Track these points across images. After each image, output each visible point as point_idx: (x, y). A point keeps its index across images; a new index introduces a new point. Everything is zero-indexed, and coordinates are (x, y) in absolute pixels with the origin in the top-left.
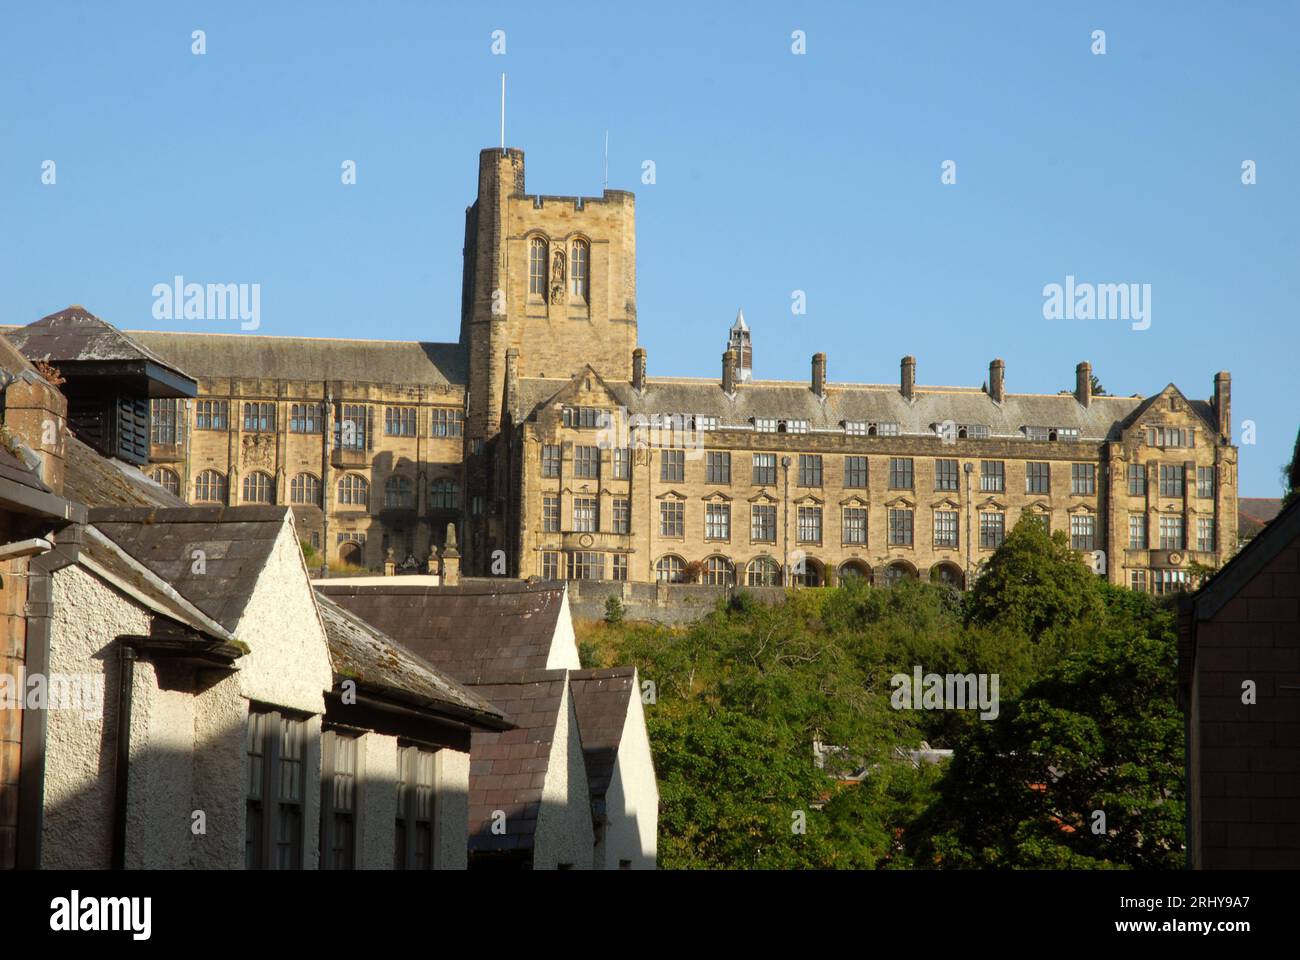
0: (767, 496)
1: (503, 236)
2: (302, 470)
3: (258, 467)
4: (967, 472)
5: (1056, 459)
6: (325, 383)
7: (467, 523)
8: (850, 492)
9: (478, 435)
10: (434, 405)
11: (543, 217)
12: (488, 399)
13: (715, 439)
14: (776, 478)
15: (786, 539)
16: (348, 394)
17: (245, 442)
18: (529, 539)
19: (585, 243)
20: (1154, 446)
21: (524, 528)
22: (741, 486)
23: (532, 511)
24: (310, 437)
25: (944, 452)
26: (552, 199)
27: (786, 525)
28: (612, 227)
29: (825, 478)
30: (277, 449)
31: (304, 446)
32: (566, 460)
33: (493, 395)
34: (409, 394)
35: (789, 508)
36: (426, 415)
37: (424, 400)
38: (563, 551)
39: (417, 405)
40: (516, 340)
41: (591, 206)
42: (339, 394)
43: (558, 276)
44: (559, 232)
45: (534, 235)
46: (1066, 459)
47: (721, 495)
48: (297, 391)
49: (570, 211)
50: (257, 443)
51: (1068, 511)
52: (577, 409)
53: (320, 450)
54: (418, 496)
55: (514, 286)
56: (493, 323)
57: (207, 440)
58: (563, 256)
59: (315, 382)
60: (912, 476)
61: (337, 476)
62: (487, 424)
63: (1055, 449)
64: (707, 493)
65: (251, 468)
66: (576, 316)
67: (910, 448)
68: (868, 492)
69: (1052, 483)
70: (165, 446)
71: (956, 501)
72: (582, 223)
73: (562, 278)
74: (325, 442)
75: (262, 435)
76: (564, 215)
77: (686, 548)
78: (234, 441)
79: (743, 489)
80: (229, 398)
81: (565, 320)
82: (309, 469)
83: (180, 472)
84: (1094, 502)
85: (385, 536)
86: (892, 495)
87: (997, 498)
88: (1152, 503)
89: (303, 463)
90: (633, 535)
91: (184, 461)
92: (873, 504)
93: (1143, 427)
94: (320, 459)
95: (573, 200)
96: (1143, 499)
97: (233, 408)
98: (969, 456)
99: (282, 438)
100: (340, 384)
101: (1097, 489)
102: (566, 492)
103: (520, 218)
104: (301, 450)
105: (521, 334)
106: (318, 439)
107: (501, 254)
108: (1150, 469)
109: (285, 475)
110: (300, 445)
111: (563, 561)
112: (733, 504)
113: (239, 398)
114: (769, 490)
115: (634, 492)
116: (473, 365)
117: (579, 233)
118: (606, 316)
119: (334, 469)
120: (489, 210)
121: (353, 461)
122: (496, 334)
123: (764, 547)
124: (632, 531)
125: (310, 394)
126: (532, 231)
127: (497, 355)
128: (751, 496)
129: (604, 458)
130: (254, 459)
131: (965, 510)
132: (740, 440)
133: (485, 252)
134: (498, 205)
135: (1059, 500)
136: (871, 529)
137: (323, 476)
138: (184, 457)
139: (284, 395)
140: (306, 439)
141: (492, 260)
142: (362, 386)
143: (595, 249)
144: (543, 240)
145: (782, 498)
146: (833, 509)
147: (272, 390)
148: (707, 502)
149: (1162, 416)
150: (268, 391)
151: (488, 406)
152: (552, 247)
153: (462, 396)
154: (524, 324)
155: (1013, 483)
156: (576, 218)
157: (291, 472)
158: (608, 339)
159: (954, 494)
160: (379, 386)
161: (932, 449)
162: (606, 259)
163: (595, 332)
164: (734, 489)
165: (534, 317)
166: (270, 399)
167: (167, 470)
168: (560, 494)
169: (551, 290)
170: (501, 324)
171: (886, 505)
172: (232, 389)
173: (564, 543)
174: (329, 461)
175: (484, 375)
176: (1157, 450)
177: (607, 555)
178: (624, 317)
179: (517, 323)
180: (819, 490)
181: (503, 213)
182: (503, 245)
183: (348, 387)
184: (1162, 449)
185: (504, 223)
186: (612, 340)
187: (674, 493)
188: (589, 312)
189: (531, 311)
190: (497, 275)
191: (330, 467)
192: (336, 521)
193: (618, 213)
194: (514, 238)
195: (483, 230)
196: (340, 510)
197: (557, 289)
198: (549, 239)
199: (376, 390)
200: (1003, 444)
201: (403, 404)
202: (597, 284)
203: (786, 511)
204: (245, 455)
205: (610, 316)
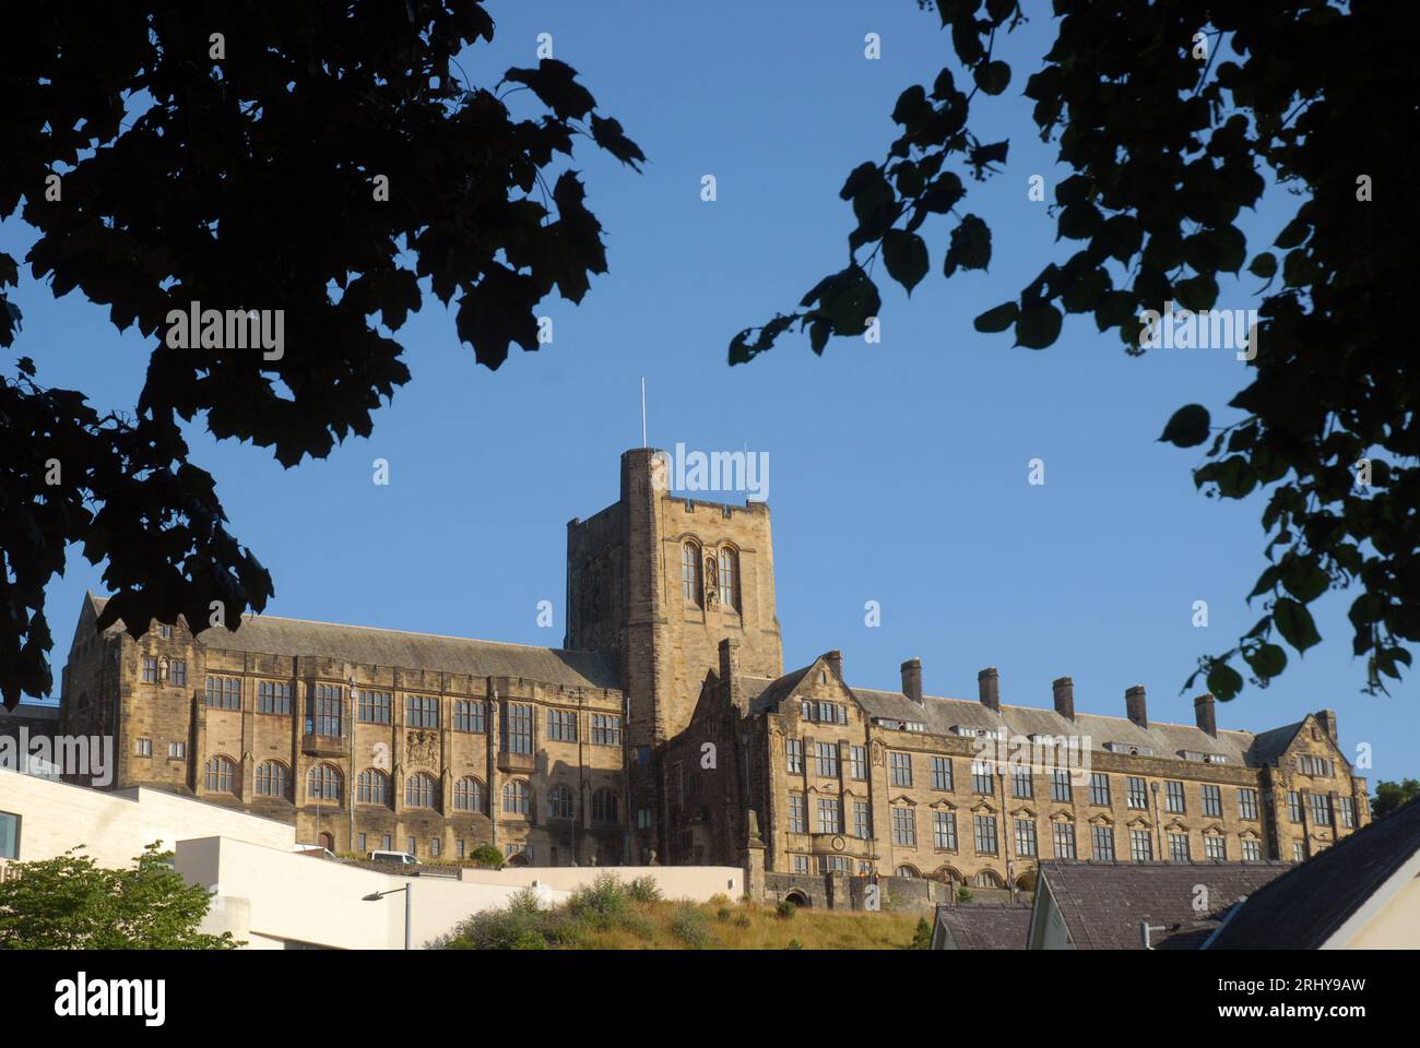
0: (987, 806)
1: (659, 538)
2: (467, 773)
3: (423, 767)
4: (1154, 791)
5: (1224, 783)
6: (488, 679)
7: (633, 837)
8: (1058, 806)
9: (643, 743)
10: (595, 709)
11: (695, 521)
12: (654, 705)
13: (937, 743)
14: (992, 788)
15: (1007, 852)
16: (514, 691)
17: (409, 738)
18: (780, 841)
19: (733, 552)
20: (1304, 774)
21: (775, 828)
22: (963, 795)
23: (781, 811)
24: (474, 737)
25: (1134, 770)
26: (702, 504)
27: (1005, 838)
28: (758, 537)
29: (1035, 790)
30: (442, 748)
31: (469, 747)
32: (809, 756)
33: (658, 701)
34: (570, 697)
35: (1007, 820)
36: (587, 721)
37: (584, 704)
38: (814, 854)
39: (579, 708)
40: (677, 645)
41: (737, 515)
42: (504, 691)
43: (710, 582)
44: (710, 537)
45: (686, 539)
46: (1233, 783)
47: (947, 803)
48: (460, 686)
49: (719, 518)
50: (421, 741)
51: (1239, 835)
52: (817, 702)
53: (484, 751)
54: (582, 806)
55: (672, 589)
56: (655, 625)
57: (370, 735)
58: (715, 562)
59: (480, 678)
60: (1108, 793)
61: (503, 780)
62: (654, 732)
63: (1222, 773)
64: (934, 800)
65: (415, 768)
66: (730, 624)
67: (1104, 763)
68: (1073, 807)
69: (1223, 807)
70: (331, 739)
71: (1148, 820)
72: (729, 530)
73: (714, 584)
74: (489, 743)
75: (427, 732)
76: (713, 521)
77: (918, 857)
78: (398, 737)
79: (965, 798)
80: (393, 689)
81: (720, 626)
82: (474, 772)
83: (345, 769)
84: (1258, 827)
85: (553, 849)
86: (1094, 812)
87: (1181, 819)
88: (1310, 831)
89: (468, 765)
90: (877, 840)
91: (348, 756)
92: (1078, 820)
93: (1294, 755)
94: (485, 762)
95: (720, 506)
96: (1301, 827)
97: (397, 701)
98: (1154, 775)
99: (447, 735)
100: (505, 680)
101: (1259, 815)
102: (812, 791)
103: (673, 520)
104: (465, 751)
105: (681, 638)
106: (483, 739)
107: (658, 556)
108: (1304, 796)
109: (451, 777)
110: (464, 745)
111: (815, 866)
112: (958, 812)
113: (403, 690)
114: (988, 800)
115: (874, 794)
116: (633, 669)
117: (728, 541)
118: (758, 627)
119: (500, 774)
120: (642, 510)
121: (520, 766)
122: (658, 637)
123: (988, 860)
124: (875, 837)
125: (474, 691)
126: (685, 534)
127: (661, 659)
128: (974, 805)
129: (844, 757)
130: (419, 759)
131: (1155, 829)
132: (959, 745)
133: (640, 553)
134: (653, 505)
135: (1230, 824)
136: (1079, 845)
137: (489, 780)
138: (349, 752)
139: (448, 690)
140: (470, 739)
141: (649, 561)
142: (528, 684)
143: (743, 557)
144: (695, 546)
145: (1000, 809)
146: (1045, 823)
147: (435, 684)
148: (934, 810)
149: (1307, 745)
150: (432, 685)
151: (654, 712)
152: (704, 552)
153: (620, 701)
154: (683, 629)
155: (1192, 805)
156: (724, 525)
157: (455, 776)
158: (761, 650)
159: (1145, 813)
160: (542, 686)
161: (1123, 766)
162: (754, 569)
163: (748, 642)
164: (958, 797)
165: (692, 622)
166: (434, 693)
167: (329, 766)
168: (806, 792)
169: (706, 597)
170: (663, 626)
171: (1090, 821)
172: (395, 680)
173: (814, 845)
174: (495, 764)
175: (648, 679)
176: (1307, 779)
177: (856, 861)
178: (773, 629)
179: (676, 627)
180: (1031, 802)
181: (658, 514)
182: (659, 546)
183: (514, 684)
184: (1311, 777)
185: (659, 524)
186: (764, 651)
187: (905, 798)
188: (742, 622)
189: (689, 616)
190: (655, 576)
191: (496, 770)
192: (504, 830)
193: (762, 524)
194: (669, 540)
195: (636, 530)
196: (507, 818)
197: (712, 594)
198: (701, 544)
199: (539, 690)
200: (1180, 765)
201: (564, 706)
202: (748, 593)
203: (1005, 823)
204: (410, 753)
205: (761, 627)
